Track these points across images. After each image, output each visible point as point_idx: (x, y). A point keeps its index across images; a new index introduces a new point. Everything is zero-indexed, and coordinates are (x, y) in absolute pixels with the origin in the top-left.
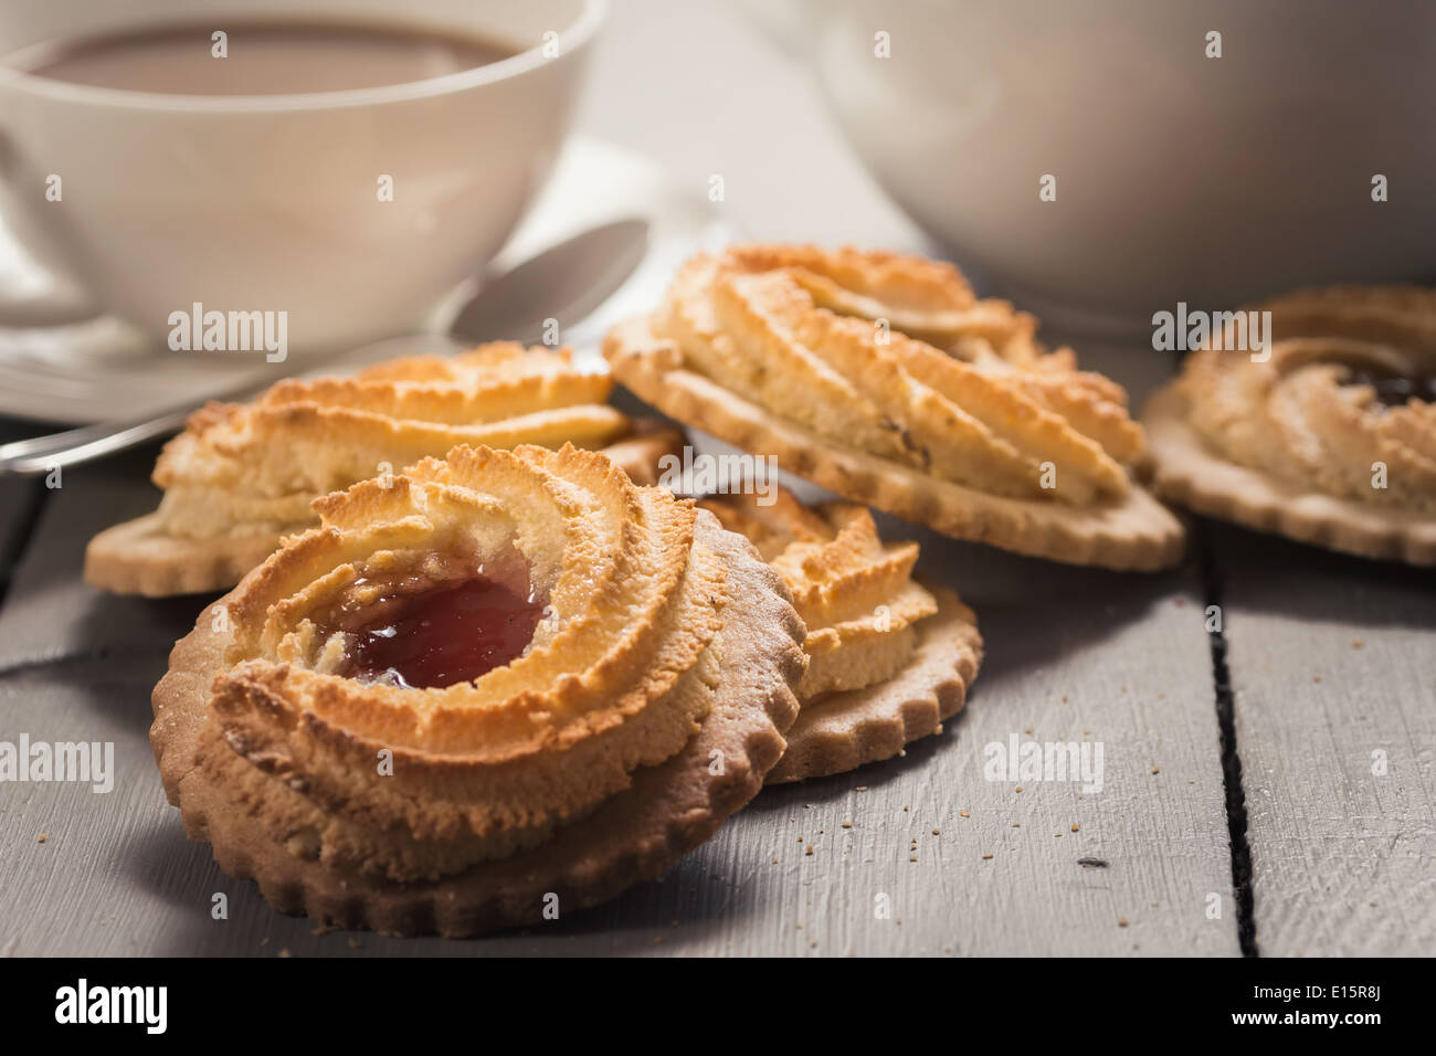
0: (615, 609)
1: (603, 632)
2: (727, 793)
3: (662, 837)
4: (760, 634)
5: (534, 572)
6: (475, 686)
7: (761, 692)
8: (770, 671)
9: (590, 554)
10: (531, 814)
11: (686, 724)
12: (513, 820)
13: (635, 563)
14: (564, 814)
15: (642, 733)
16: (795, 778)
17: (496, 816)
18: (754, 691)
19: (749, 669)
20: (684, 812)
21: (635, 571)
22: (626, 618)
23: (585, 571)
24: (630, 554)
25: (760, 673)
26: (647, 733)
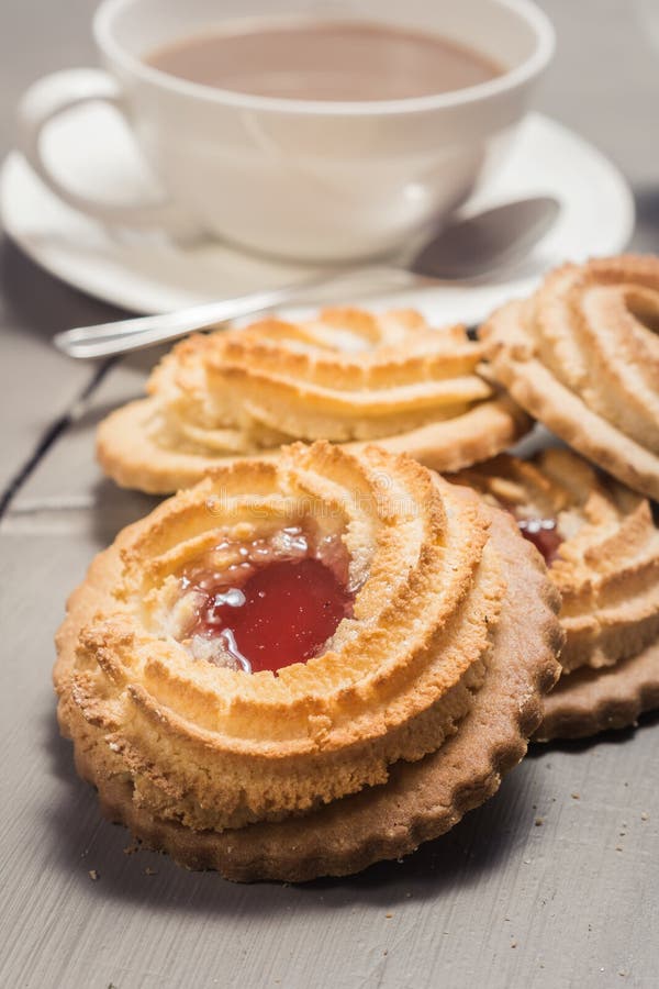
0: (401, 623)
1: (387, 642)
2: (467, 793)
3: (406, 829)
4: (524, 643)
5: (353, 567)
6: (276, 675)
7: (513, 701)
8: (525, 682)
9: (395, 564)
10: (298, 798)
11: (445, 726)
12: (283, 802)
13: (427, 582)
14: (327, 800)
15: (406, 733)
16: (545, 740)
17: (270, 797)
18: (507, 699)
19: (509, 677)
20: (428, 809)
21: (424, 589)
22: (409, 632)
23: (388, 581)
24: (424, 574)
25: (517, 683)
26: (410, 733)
